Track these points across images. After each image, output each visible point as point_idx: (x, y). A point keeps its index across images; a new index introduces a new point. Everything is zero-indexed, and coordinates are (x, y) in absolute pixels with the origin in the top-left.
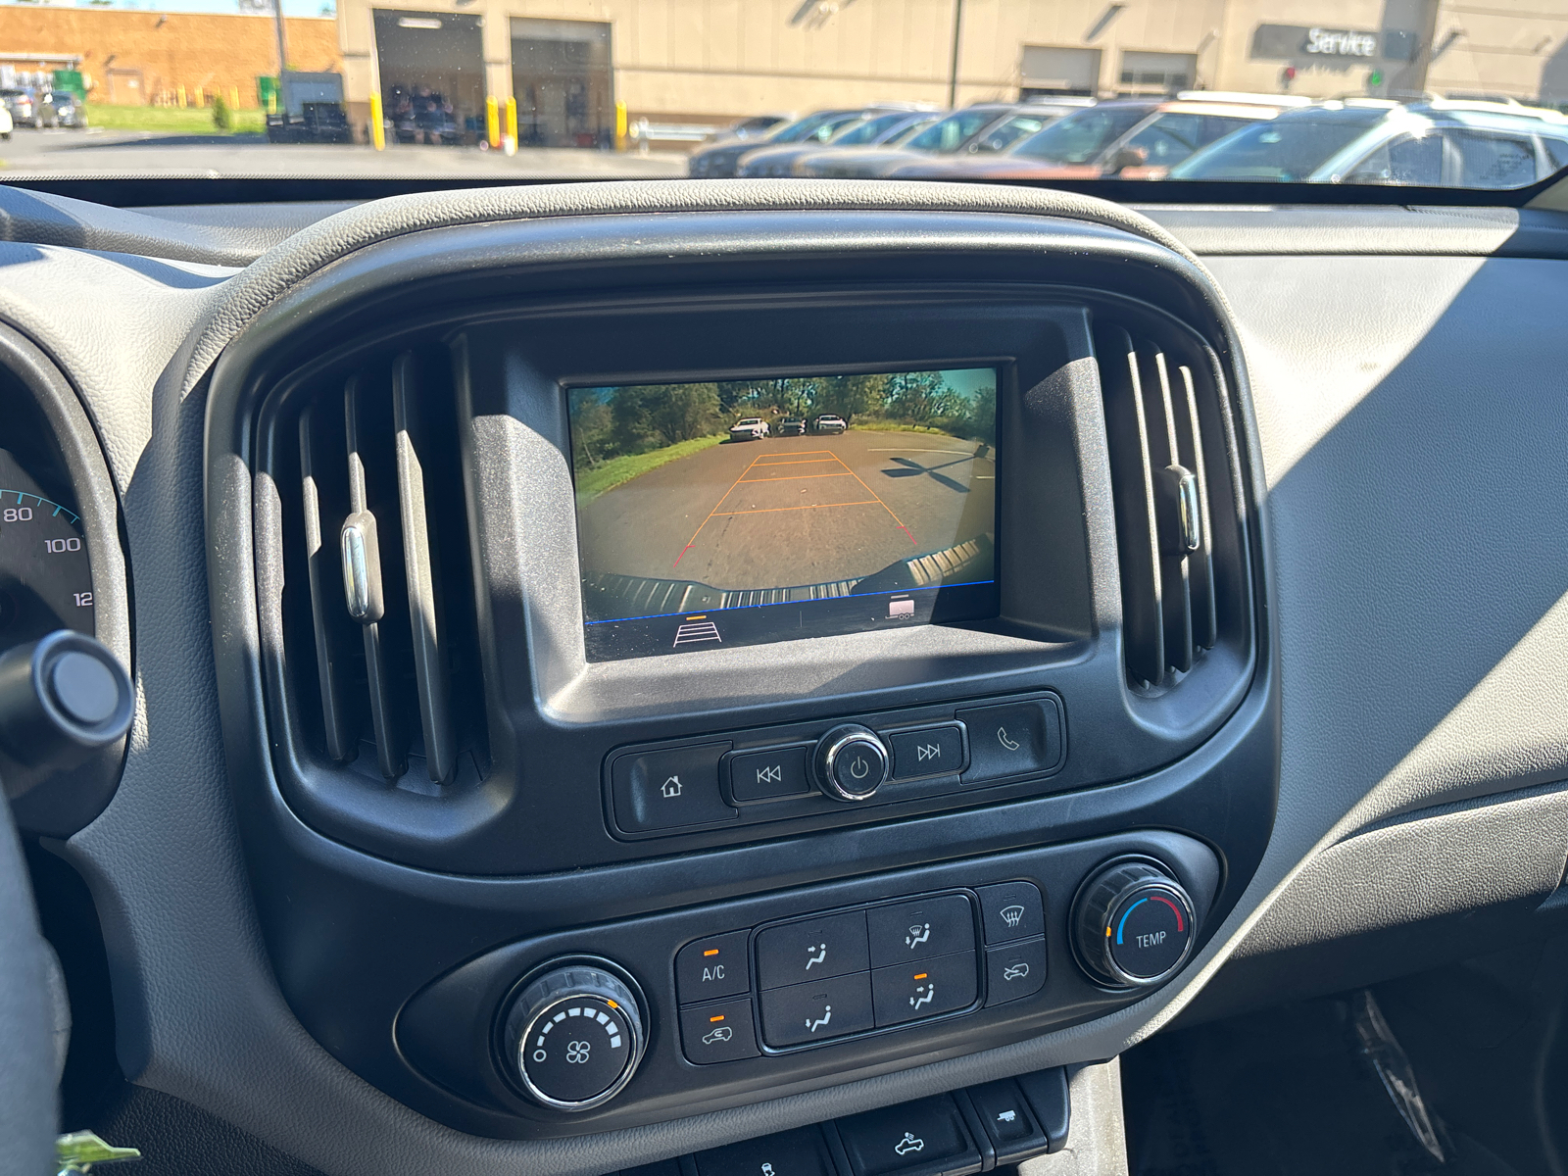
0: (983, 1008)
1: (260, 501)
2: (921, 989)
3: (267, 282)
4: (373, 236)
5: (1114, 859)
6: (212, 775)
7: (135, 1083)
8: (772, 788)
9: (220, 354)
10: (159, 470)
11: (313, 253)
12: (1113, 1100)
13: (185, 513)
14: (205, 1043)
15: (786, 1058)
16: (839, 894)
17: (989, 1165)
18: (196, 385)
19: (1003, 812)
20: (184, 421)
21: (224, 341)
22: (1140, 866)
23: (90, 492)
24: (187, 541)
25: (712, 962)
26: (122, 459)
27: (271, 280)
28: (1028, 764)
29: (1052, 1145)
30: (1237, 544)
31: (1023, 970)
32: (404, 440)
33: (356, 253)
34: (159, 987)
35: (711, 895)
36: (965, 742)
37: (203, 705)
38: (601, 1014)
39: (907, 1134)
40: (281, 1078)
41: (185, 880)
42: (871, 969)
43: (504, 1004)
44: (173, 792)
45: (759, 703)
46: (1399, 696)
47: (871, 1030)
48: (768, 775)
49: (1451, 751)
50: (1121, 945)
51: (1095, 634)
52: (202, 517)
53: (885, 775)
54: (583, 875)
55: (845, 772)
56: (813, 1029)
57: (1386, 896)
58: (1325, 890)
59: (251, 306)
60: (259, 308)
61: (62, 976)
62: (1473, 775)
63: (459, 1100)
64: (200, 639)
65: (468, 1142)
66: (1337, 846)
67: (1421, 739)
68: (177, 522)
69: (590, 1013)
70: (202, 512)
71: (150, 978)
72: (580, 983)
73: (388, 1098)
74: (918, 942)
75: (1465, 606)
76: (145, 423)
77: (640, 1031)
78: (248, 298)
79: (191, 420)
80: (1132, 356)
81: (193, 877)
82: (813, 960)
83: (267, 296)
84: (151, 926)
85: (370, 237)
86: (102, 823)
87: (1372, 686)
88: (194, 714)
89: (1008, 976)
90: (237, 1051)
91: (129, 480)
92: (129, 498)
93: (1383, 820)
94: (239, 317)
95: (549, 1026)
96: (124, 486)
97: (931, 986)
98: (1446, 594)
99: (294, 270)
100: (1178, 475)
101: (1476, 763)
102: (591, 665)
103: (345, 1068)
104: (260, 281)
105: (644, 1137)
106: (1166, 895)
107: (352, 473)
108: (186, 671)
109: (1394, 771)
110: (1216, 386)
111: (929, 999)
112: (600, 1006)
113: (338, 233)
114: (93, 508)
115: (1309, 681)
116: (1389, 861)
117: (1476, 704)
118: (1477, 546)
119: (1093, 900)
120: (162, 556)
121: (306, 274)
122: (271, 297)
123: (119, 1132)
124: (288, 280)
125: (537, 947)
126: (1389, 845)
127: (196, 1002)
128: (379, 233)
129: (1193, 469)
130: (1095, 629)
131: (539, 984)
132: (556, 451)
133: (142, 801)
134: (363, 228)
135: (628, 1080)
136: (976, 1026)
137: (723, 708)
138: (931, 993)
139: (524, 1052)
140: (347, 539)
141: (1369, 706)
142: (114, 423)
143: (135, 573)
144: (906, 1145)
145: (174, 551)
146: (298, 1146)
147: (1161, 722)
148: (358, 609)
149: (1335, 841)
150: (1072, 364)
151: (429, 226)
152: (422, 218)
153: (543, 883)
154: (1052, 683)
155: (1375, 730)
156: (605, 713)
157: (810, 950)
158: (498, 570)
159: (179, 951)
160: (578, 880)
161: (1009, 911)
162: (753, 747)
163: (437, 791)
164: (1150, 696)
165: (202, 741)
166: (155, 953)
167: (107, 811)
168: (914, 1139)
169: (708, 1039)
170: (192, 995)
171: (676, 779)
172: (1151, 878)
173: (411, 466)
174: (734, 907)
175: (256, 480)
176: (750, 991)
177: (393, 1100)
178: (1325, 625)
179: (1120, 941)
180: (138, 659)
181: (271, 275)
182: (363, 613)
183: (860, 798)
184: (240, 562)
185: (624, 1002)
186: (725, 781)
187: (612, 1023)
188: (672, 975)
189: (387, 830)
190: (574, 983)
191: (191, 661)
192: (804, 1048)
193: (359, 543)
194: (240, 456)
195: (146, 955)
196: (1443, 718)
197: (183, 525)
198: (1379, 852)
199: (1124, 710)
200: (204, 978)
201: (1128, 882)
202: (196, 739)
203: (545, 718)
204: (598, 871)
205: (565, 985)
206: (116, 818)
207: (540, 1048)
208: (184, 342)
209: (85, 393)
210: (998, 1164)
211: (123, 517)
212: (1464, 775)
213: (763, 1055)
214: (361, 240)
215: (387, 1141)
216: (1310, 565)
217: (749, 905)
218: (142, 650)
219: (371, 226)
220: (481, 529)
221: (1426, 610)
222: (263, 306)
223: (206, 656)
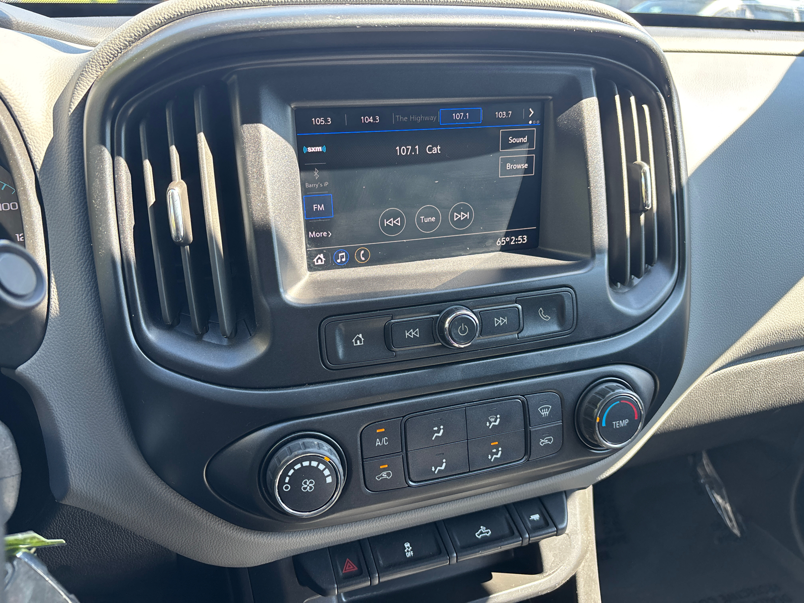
0: (528, 460)
1: (118, 174)
2: (494, 450)
3: (117, 42)
4: (179, 14)
5: (600, 380)
6: (97, 333)
7: (61, 502)
8: (414, 341)
9: (91, 86)
10: (58, 156)
11: (144, 25)
12: (589, 508)
13: (74, 181)
14: (99, 480)
15: (421, 488)
16: (451, 399)
17: (526, 543)
18: (78, 105)
19: (541, 355)
20: (71, 127)
21: (93, 78)
22: (615, 384)
23: (18, 168)
24: (76, 198)
25: (381, 436)
26: (37, 149)
27: (119, 41)
28: (555, 328)
29: (559, 532)
30: (670, 207)
31: (550, 440)
32: (202, 138)
33: (170, 24)
34: (72, 451)
35: (381, 399)
36: (521, 316)
37: (90, 293)
38: (320, 464)
39: (482, 527)
40: (142, 499)
41: (84, 392)
42: (467, 440)
43: (266, 459)
44: (75, 342)
45: (407, 294)
46: (751, 293)
47: (468, 472)
48: (412, 334)
49: (777, 323)
50: (604, 427)
51: (593, 256)
52: (84, 183)
53: (477, 335)
54: (310, 388)
55: (455, 332)
56: (436, 472)
57: (736, 401)
58: (704, 398)
59: (108, 57)
60: (113, 58)
61: (15, 445)
62: (787, 337)
63: (241, 511)
64: (87, 255)
65: (247, 533)
66: (712, 375)
67: (762, 317)
68: (70, 187)
69: (314, 464)
70: (84, 181)
71: (67, 445)
72: (309, 448)
73: (202, 510)
74: (493, 425)
75: (789, 244)
76: (49, 128)
77: (342, 474)
78: (107, 52)
79: (75, 126)
80: (617, 98)
81: (88, 390)
82: (436, 434)
83: (117, 50)
84: (66, 417)
85: (178, 15)
86: (35, 359)
87: (738, 288)
88: (85, 298)
89: (542, 443)
90: (117, 485)
91: (41, 162)
92: (42, 172)
93: (737, 361)
94: (101, 64)
95: (292, 471)
96: (38, 166)
97: (500, 449)
98: (780, 237)
99: (133, 35)
100: (640, 167)
101: (789, 330)
102: (311, 273)
103: (178, 494)
104: (113, 42)
105: (342, 530)
106: (629, 400)
107: (172, 157)
108: (79, 273)
109: (746, 334)
110: (663, 116)
111: (499, 456)
112: (320, 460)
113: (158, 12)
114: (21, 178)
115: (704, 285)
116: (738, 383)
117: (792, 298)
118: (797, 211)
119: (589, 403)
120: (62, 207)
121: (140, 37)
122: (120, 51)
123: (54, 529)
124: (130, 41)
125: (285, 428)
126: (739, 374)
127: (93, 458)
128: (183, 13)
129: (648, 163)
130: (593, 252)
131: (285, 448)
132: (289, 146)
133: (57, 347)
134: (174, 9)
135: (336, 500)
136: (524, 471)
137: (387, 296)
138: (500, 453)
139: (278, 486)
140: (170, 196)
141: (735, 299)
142: (31, 128)
143: (47, 217)
144: (482, 533)
145: (69, 204)
146: (153, 535)
147: (628, 305)
148: (178, 237)
149: (712, 372)
150: (584, 101)
151: (213, 9)
152: (208, 3)
153: (287, 393)
154: (570, 283)
155: (738, 312)
156: (320, 299)
157: (434, 429)
158: (258, 215)
159: (83, 431)
160: (307, 391)
161: (543, 408)
162: (403, 318)
163: (225, 342)
164: (620, 291)
165: (90, 313)
166: (69, 431)
167: (38, 353)
168: (486, 529)
169: (379, 478)
170: (91, 455)
171: (360, 336)
172: (621, 390)
173: (206, 152)
174: (393, 406)
175: (115, 162)
176: (402, 451)
177: (205, 511)
178: (714, 254)
179: (604, 424)
180: (51, 267)
181: (119, 38)
182: (181, 239)
183: (462, 346)
184: (108, 209)
185: (333, 458)
186: (388, 337)
187: (327, 469)
188: (359, 443)
189: (197, 364)
190: (306, 447)
191: (82, 268)
192: (431, 482)
193: (177, 198)
194: (105, 146)
195: (64, 433)
196: (774, 305)
197: (74, 188)
198: (734, 378)
199: (608, 299)
200: (97, 446)
201: (609, 392)
202: (87, 312)
203: (286, 301)
204: (318, 386)
205: (300, 449)
206: (43, 357)
207: (287, 483)
208: (70, 81)
209: (13, 110)
210: (530, 542)
211: (39, 184)
212: (782, 337)
213: (409, 486)
214: (172, 16)
215: (203, 532)
216: (707, 221)
217: (402, 404)
218: (53, 261)
219: (178, 8)
220: (247, 191)
221: (769, 246)
222: (116, 57)
223: (91, 265)
